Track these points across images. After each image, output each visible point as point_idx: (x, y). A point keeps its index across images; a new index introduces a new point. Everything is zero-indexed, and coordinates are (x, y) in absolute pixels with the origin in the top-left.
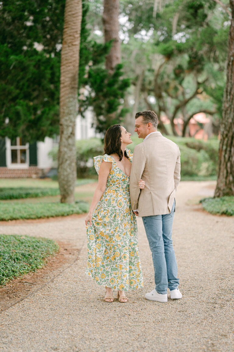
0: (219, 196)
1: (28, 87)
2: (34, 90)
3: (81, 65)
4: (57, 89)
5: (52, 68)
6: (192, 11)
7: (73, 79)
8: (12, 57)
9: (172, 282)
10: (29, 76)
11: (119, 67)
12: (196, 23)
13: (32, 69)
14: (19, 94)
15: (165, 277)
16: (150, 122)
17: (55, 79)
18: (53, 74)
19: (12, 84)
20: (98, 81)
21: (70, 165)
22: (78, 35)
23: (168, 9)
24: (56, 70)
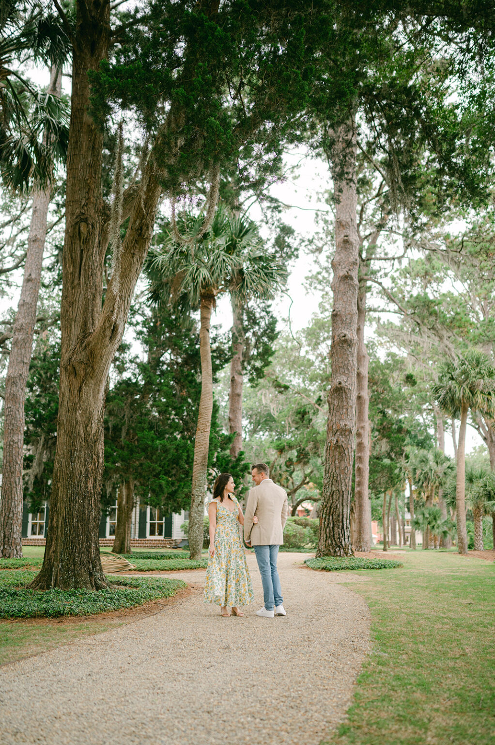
0: (320, 557)
1: (168, 466)
2: (173, 469)
3: (210, 450)
4: (191, 468)
5: (187, 452)
6: (300, 416)
7: (204, 458)
8: (158, 442)
9: (277, 599)
10: (170, 457)
11: (241, 454)
12: (303, 426)
13: (172, 451)
14: (161, 471)
15: (272, 596)
16: (263, 472)
17: (190, 461)
18: (188, 456)
19: (156, 463)
20: (224, 465)
21: (198, 528)
22: (209, 424)
23: (281, 415)
24: (190, 453)
